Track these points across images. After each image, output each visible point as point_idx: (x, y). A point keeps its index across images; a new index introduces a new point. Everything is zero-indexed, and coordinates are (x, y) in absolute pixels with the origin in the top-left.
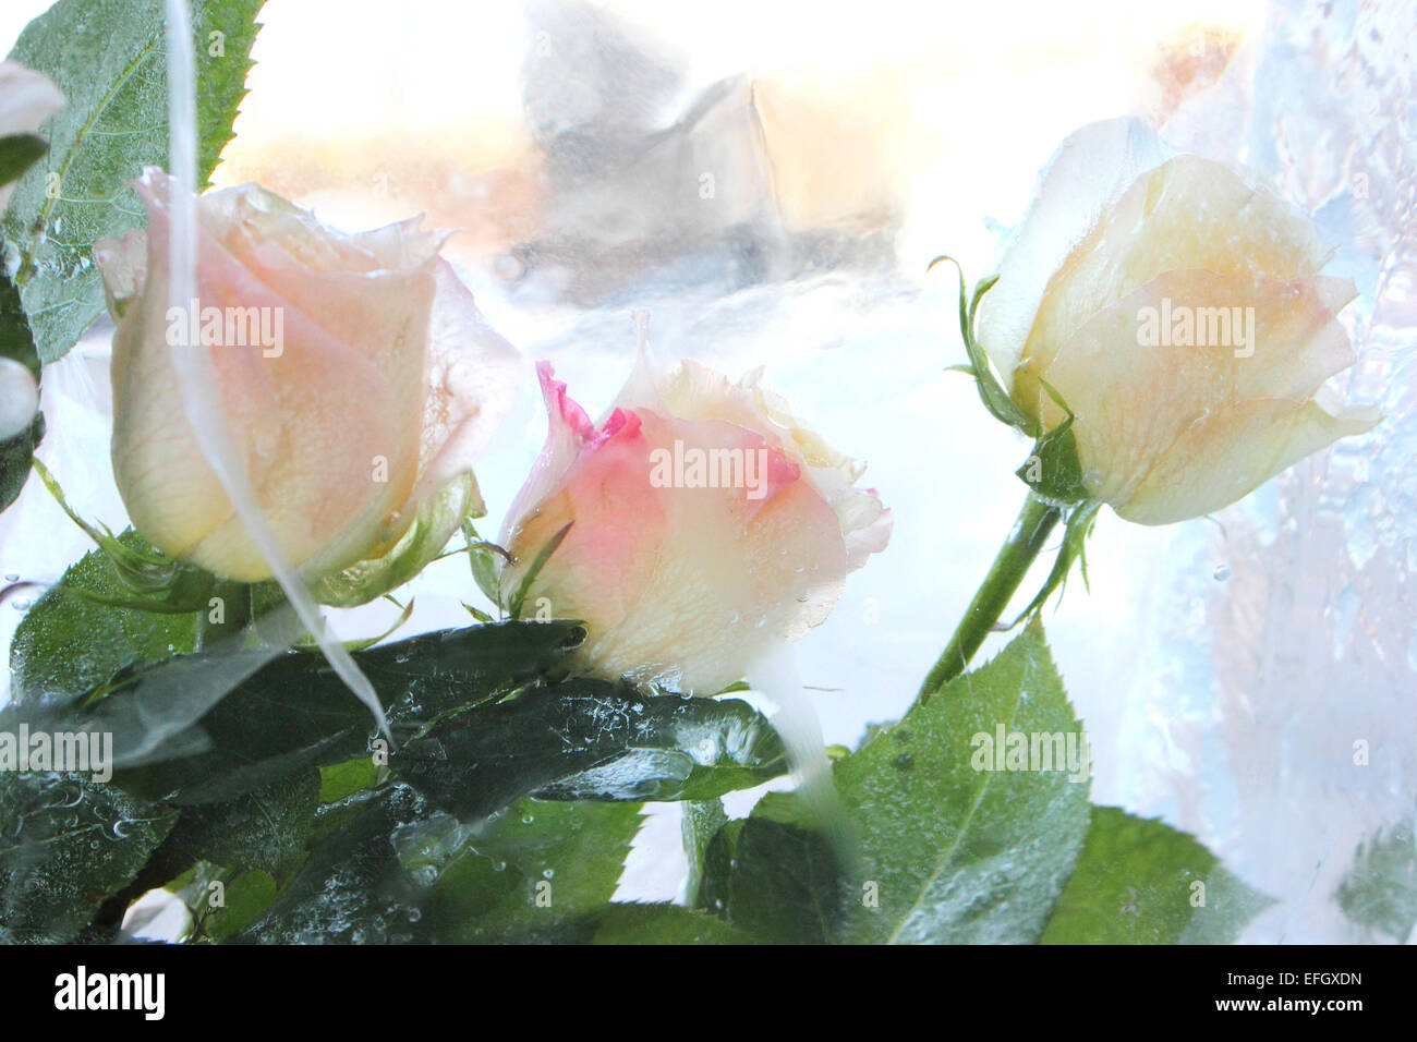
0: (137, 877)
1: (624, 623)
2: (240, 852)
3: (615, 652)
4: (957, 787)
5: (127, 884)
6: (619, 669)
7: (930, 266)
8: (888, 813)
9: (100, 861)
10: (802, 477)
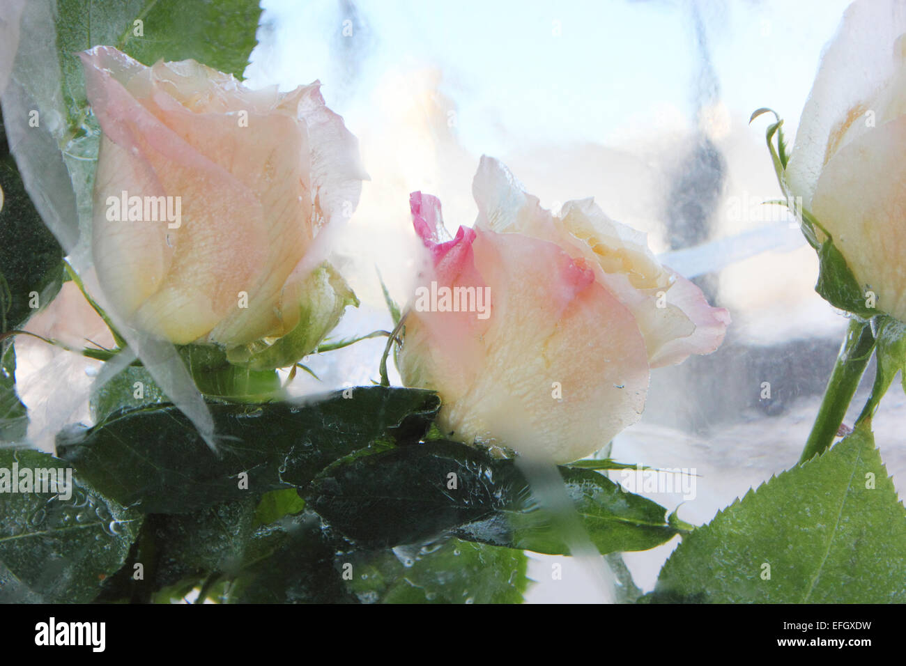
0: (125, 563)
1: (468, 394)
2: (208, 558)
3: (465, 419)
4: (792, 567)
5: (120, 568)
6: (471, 433)
7: (752, 119)
8: (737, 583)
9: (103, 549)
10: (596, 280)
